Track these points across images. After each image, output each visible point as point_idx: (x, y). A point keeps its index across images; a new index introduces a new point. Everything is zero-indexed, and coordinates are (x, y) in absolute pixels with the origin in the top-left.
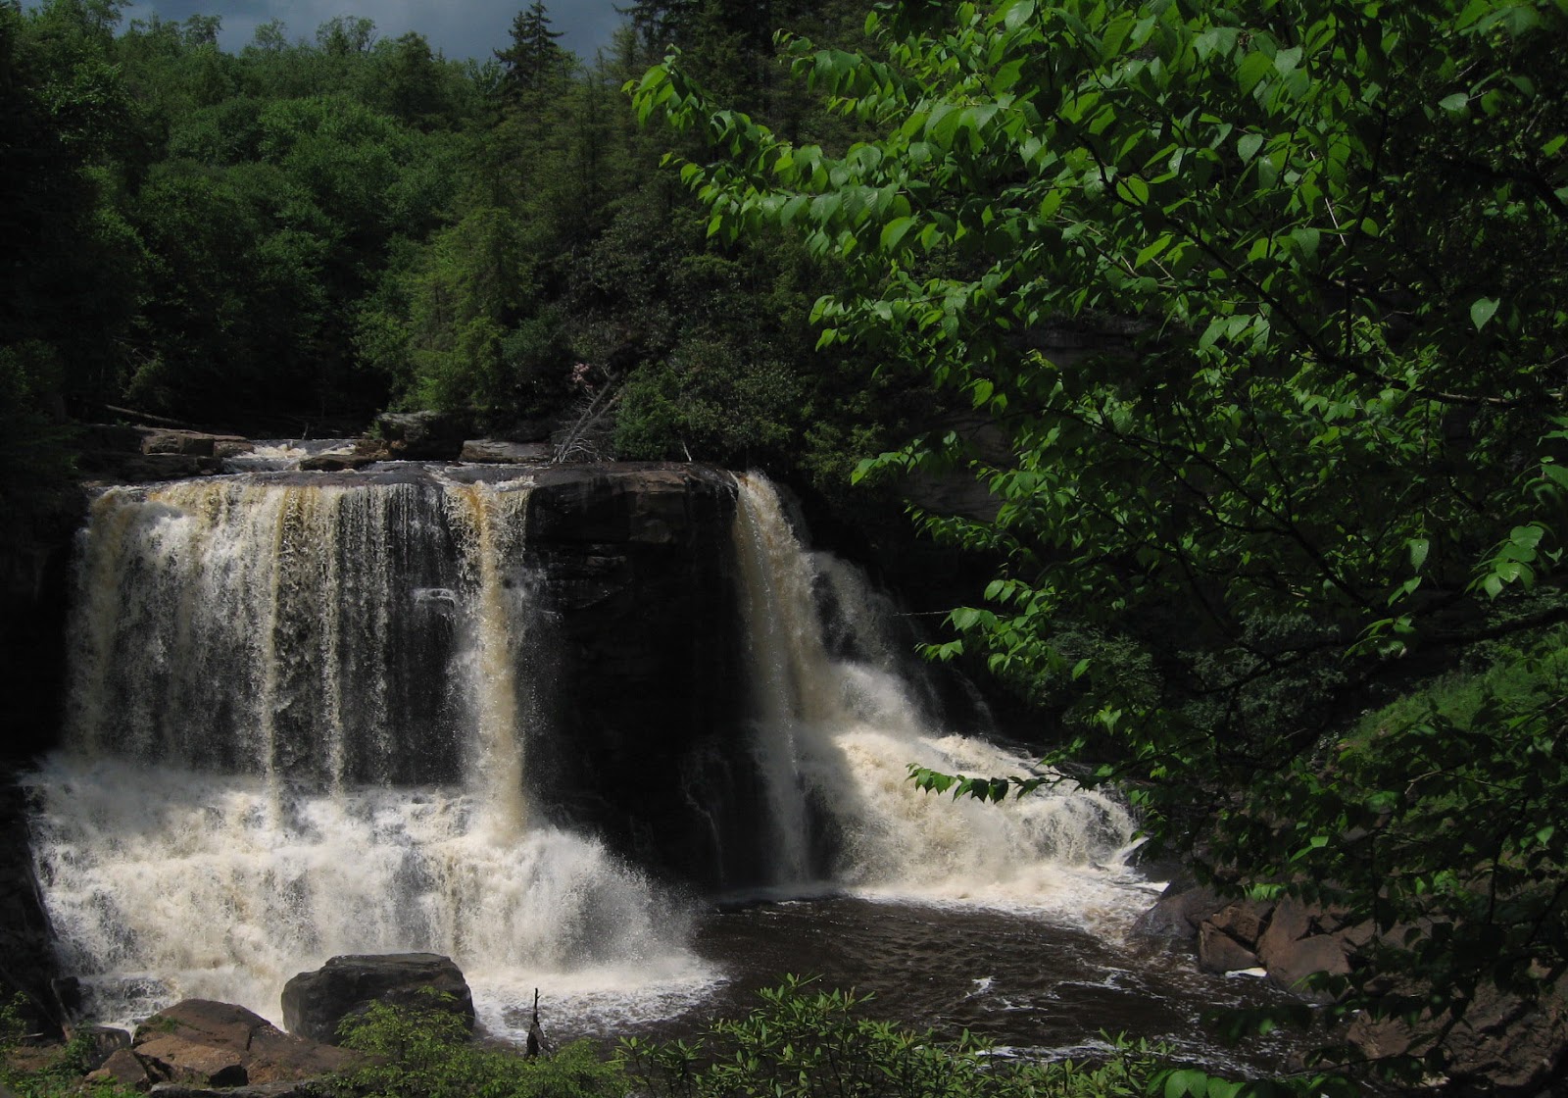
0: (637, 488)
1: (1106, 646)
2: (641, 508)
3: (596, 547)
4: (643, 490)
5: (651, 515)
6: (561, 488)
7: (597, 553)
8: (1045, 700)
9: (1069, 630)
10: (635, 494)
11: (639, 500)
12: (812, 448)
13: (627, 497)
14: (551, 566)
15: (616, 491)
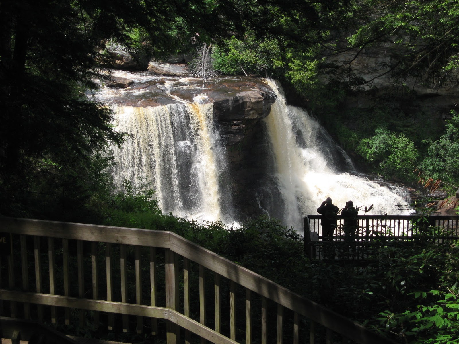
0: (247, 100)
1: (397, 140)
2: (249, 107)
3: (235, 122)
4: (249, 101)
5: (252, 109)
6: (223, 102)
7: (235, 125)
8: (373, 158)
9: (383, 134)
10: (247, 102)
11: (248, 104)
12: (291, 69)
13: (244, 103)
14: (220, 130)
15: (241, 102)
